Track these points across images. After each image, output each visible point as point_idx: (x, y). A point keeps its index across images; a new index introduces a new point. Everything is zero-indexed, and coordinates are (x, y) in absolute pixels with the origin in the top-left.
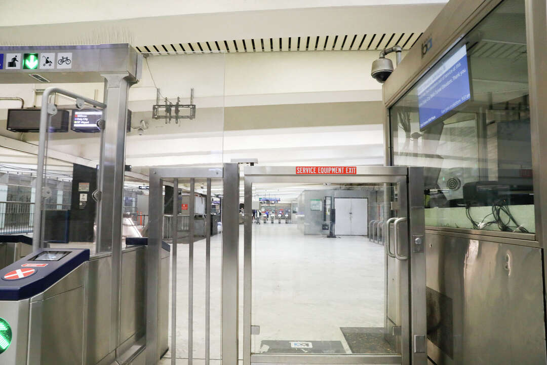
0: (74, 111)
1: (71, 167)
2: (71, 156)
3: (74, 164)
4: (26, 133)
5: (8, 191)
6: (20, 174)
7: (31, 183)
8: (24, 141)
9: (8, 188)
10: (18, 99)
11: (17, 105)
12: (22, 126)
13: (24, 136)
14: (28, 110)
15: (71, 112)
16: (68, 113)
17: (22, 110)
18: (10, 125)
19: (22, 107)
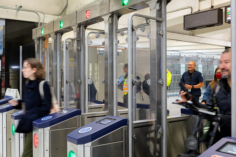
0: (226, 7)
1: (223, 49)
2: (223, 41)
3: (225, 47)
4: (194, 30)
5: (186, 68)
6: (191, 56)
7: (198, 62)
8: (193, 35)
9: (186, 66)
10: (188, 8)
11: (188, 12)
12: (192, 26)
13: (193, 32)
14: (196, 13)
15: (224, 9)
16: (222, 10)
17: (192, 14)
18: (185, 27)
19: (192, 12)
